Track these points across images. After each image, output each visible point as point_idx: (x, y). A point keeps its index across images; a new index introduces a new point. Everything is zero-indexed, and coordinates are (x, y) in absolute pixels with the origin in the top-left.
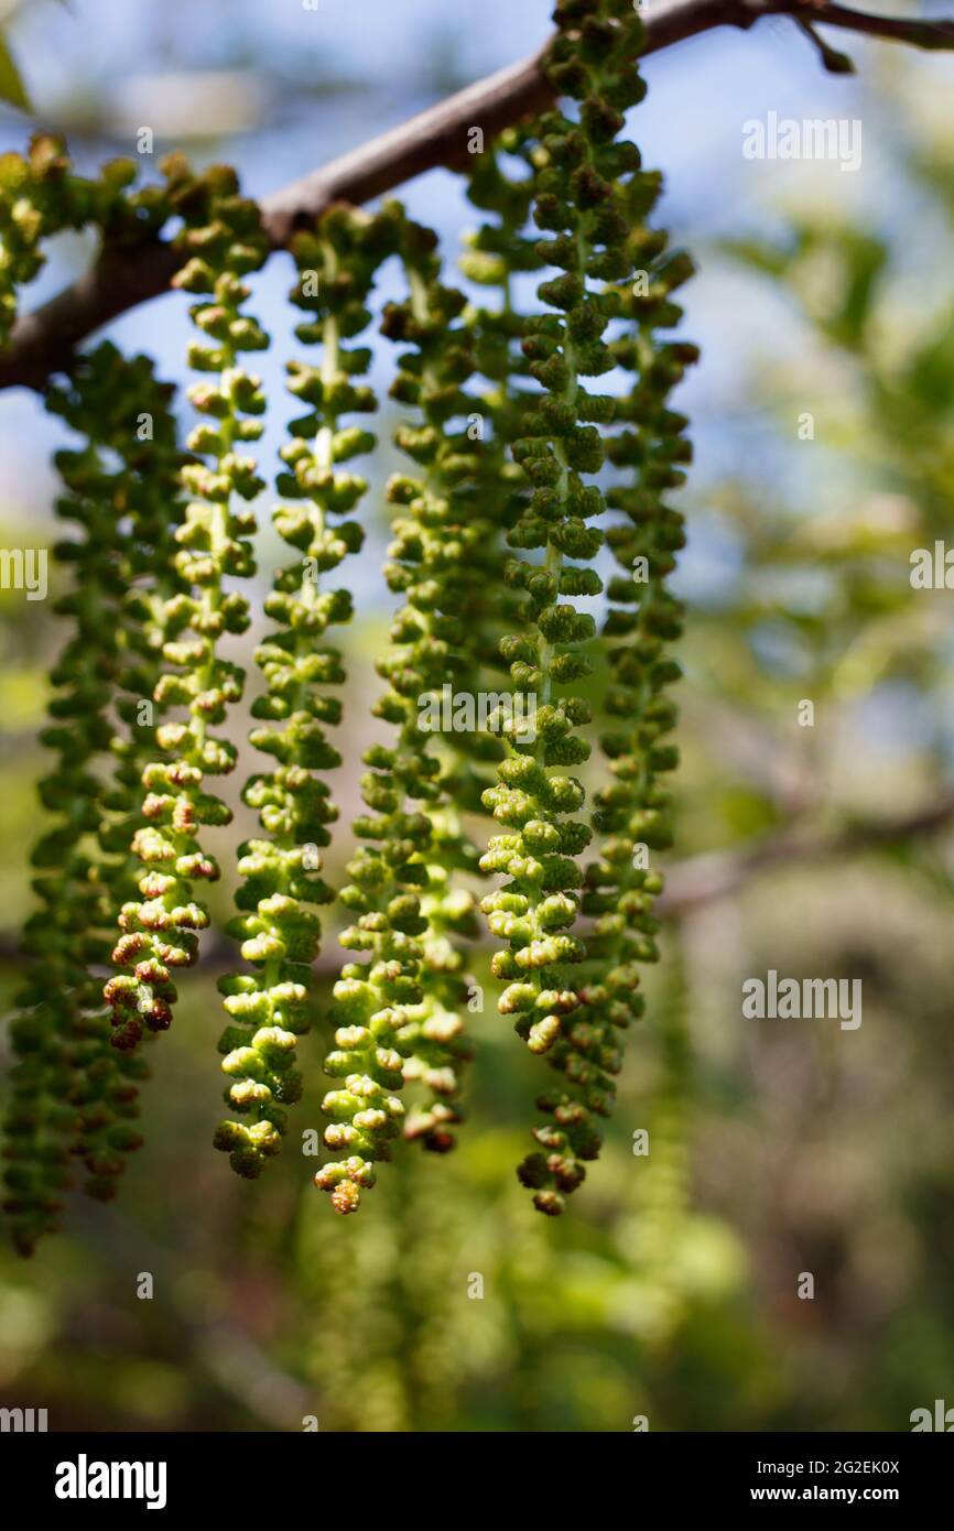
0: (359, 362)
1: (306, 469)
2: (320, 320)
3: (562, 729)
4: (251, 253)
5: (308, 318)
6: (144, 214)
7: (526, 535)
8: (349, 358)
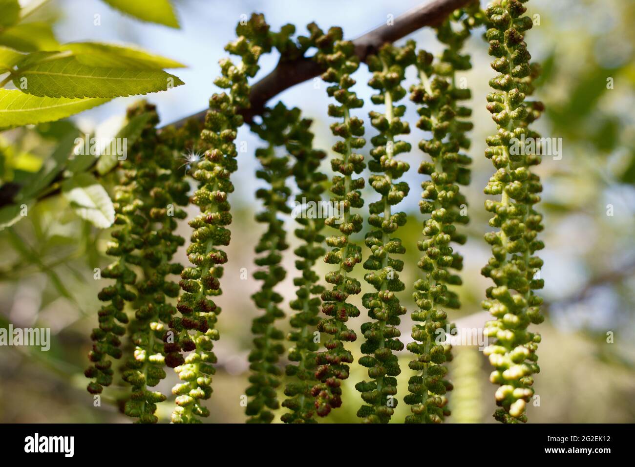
0: (401, 111)
1: (385, 160)
2: (382, 93)
3: (516, 274)
4: (354, 64)
5: (377, 92)
6: (298, 46)
7: (493, 189)
8: (396, 109)
